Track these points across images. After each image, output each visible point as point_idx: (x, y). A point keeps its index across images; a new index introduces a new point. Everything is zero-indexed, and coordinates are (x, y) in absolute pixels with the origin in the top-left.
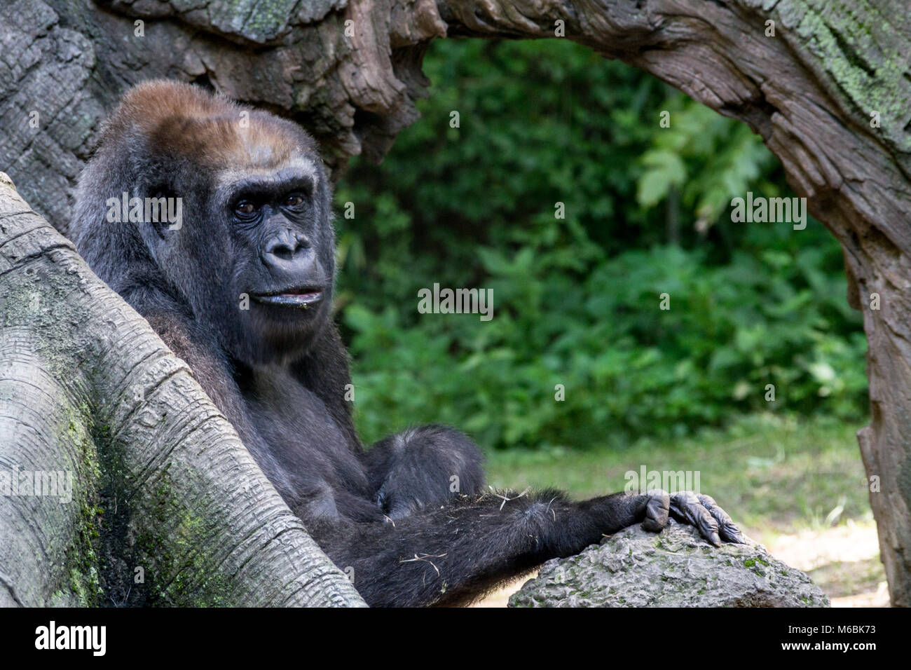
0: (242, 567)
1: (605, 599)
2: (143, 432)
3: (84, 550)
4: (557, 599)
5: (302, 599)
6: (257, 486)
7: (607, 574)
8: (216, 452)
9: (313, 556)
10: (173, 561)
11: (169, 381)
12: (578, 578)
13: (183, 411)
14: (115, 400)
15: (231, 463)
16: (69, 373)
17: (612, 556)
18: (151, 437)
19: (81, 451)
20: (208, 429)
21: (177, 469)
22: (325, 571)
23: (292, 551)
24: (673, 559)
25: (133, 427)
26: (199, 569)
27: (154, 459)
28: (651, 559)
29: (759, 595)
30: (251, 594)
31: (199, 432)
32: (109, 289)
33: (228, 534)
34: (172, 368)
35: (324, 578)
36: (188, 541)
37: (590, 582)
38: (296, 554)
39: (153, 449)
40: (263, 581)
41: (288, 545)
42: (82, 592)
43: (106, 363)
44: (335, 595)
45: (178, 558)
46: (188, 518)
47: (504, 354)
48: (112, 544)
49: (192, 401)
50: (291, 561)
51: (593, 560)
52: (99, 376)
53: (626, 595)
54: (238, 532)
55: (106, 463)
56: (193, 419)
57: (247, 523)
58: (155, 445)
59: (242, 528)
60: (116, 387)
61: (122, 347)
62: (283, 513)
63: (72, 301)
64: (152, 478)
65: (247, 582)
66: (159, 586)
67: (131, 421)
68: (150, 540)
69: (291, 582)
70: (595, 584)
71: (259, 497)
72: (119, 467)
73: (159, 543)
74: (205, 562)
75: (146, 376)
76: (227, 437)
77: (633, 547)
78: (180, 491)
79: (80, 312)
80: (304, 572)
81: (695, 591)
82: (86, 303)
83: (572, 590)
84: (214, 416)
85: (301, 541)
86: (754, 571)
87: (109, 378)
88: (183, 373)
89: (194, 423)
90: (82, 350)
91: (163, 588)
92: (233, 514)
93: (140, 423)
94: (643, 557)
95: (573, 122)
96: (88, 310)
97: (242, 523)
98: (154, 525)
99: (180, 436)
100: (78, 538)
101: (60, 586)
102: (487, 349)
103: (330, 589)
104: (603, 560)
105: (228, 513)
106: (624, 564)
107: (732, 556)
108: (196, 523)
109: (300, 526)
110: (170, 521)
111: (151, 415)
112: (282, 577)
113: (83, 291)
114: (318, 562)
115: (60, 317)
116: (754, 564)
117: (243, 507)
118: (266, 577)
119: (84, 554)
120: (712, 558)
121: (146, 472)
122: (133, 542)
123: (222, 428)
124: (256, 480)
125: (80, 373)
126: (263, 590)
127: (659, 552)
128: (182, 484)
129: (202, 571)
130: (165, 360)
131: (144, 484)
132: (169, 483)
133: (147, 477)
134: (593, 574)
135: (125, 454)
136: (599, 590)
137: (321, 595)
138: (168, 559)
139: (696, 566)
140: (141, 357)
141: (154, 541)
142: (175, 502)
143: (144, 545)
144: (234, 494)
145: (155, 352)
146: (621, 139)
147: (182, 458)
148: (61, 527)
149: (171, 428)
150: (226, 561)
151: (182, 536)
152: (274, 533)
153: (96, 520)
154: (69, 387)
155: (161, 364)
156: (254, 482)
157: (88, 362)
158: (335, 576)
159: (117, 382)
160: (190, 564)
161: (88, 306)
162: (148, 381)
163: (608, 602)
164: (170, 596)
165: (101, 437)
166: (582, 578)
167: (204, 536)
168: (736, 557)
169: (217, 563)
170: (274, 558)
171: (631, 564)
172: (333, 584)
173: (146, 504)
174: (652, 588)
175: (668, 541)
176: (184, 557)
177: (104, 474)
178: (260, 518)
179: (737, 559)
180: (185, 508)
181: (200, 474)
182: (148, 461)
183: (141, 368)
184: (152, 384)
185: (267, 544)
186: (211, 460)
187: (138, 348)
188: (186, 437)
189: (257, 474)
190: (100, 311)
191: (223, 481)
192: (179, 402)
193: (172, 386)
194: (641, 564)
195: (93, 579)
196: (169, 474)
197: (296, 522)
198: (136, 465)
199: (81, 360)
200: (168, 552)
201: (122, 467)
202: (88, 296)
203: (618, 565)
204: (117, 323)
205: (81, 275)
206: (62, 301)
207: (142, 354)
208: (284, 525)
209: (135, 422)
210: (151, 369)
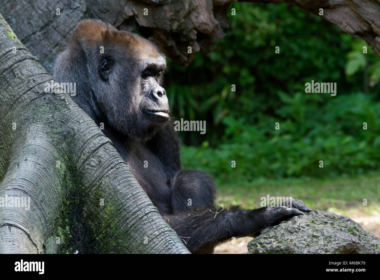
0: (131, 227)
1: (288, 244)
2: (91, 169)
3: (64, 219)
4: (268, 244)
5: (156, 242)
6: (138, 193)
7: (289, 234)
8: (121, 178)
9: (161, 223)
10: (102, 224)
11: (102, 147)
12: (277, 235)
13: (108, 160)
14: (79, 155)
15: (127, 183)
16: (60, 143)
17: (292, 226)
18: (94, 171)
19: (63, 176)
20: (118, 168)
21: (104, 185)
22: (166, 230)
23: (152, 221)
24: (318, 228)
25: (87, 167)
26: (113, 228)
27: (95, 180)
28: (308, 228)
29: (354, 244)
30: (134, 239)
31: (114, 169)
32: (78, 107)
33: (125, 213)
34: (104, 141)
35: (165, 233)
36: (108, 216)
37: (282, 237)
38: (154, 222)
39: (94, 176)
40: (140, 234)
41: (151, 219)
42: (62, 237)
43: (76, 139)
44: (170, 241)
45: (104, 223)
46: (109, 206)
48: (76, 217)
49: (112, 156)
50: (152, 225)
51: (284, 227)
52: (72, 144)
53: (296, 243)
54: (129, 212)
55: (75, 182)
56: (112, 163)
57: (134, 209)
58: (95, 175)
59: (131, 211)
60: (80, 149)
61: (82, 132)
62: (149, 205)
63: (62, 112)
64: (94, 188)
65: (133, 234)
66: (95, 235)
67: (86, 164)
68: (92, 215)
69: (151, 234)
70: (284, 238)
71: (139, 198)
72: (80, 184)
73: (96, 216)
74: (116, 225)
75: (93, 145)
77: (301, 222)
78: (105, 195)
79: (65, 117)
80: (157, 230)
81: (326, 242)
82: (68, 113)
83: (274, 240)
84: (121, 163)
85: (156, 217)
86: (352, 234)
87: (77, 145)
88: (108, 144)
89: (112, 165)
90: (65, 133)
91: (97, 236)
92: (128, 205)
93: (89, 165)
94: (305, 226)
95: (324, 39)
96: (69, 116)
97: (131, 208)
98: (94, 209)
99: (106, 171)
100: (61, 213)
101: (52, 234)
102: (281, 135)
103: (168, 238)
104: (288, 227)
105: (126, 204)
106: (296, 229)
107: (343, 227)
108: (112, 208)
109: (156, 210)
110: (101, 207)
111: (94, 161)
112: (148, 232)
113: (67, 108)
114: (163, 226)
115: (57, 119)
116: (352, 231)
117: (132, 202)
118: (141, 232)
119: (64, 221)
120: (335, 228)
121: (91, 186)
122: (85, 216)
123: (124, 167)
124: (138, 190)
125: (65, 143)
126: (139, 238)
127: (312, 225)
128: (106, 191)
129: (114, 229)
130: (101, 138)
131: (90, 191)
132: (101, 191)
133: (91, 188)
134: (283, 234)
135: (82, 178)
136: (285, 241)
137: (164, 240)
138: (100, 224)
139: (327, 231)
140: (90, 136)
141: (94, 216)
143: (90, 217)
144: (128, 196)
145: (96, 134)
146: (344, 46)
147: (107, 180)
148: (53, 209)
149: (102, 167)
150: (124, 225)
151: (106, 213)
152: (145, 213)
153: (70, 206)
154: (59, 149)
155: (99, 140)
156: (137, 191)
157: (68, 138)
158: (170, 232)
159: (80, 147)
160: (109, 226)
161: (69, 114)
162: (93, 147)
164: (100, 239)
165: (73, 170)
166: (279, 235)
167: (115, 214)
168: (345, 227)
169: (120, 226)
170: (144, 224)
171: (299, 229)
172: (169, 236)
173: (91, 200)
174: (308, 240)
175: (316, 220)
176: (106, 223)
178: (139, 207)
179: (345, 229)
180: (107, 202)
181: (114, 187)
182: (92, 181)
183: (90, 141)
184: (95, 148)
185: (142, 218)
186: (119, 181)
187: (89, 133)
188: (109, 171)
189: (139, 188)
190: (74, 116)
191: (124, 191)
192: (106, 156)
193: (103, 149)
194: (304, 229)
195: (67, 231)
196: (101, 187)
198: (87, 183)
199: (65, 137)
200: (100, 221)
201: (81, 184)
202: (69, 110)
203: (294, 230)
204: (81, 121)
205: (66, 101)
206: (58, 112)
208: (149, 210)
209: (87, 164)
210: (95, 142)
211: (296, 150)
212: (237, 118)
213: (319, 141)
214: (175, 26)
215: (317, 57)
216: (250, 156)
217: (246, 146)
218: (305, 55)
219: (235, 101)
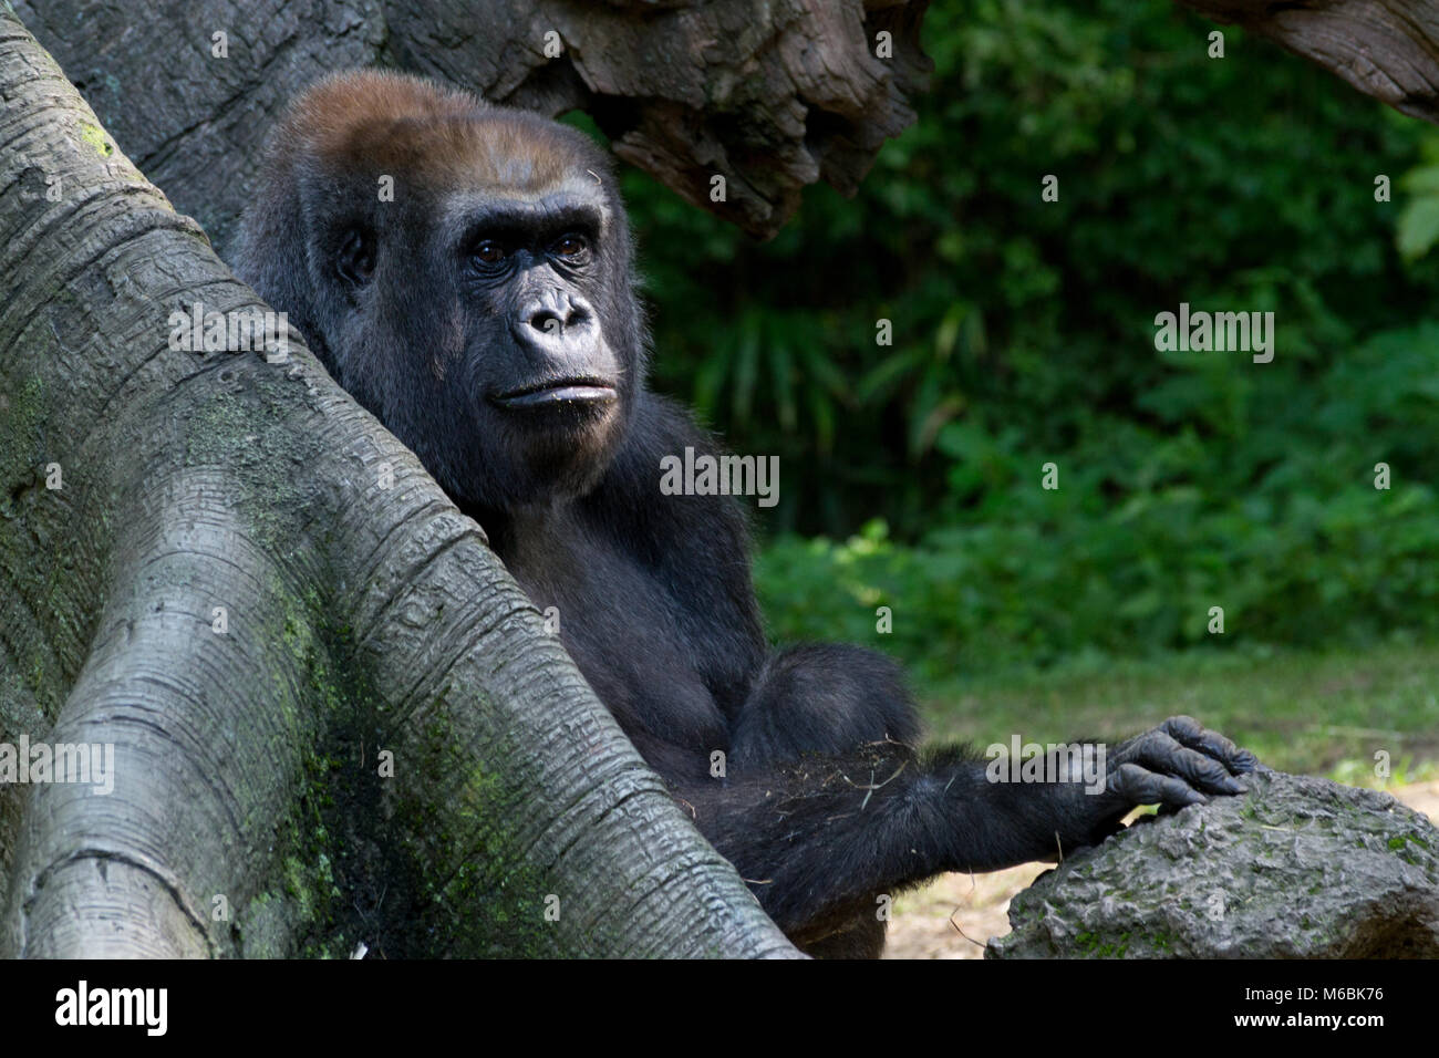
0: (563, 853)
1: (1160, 903)
2: (406, 636)
3: (308, 829)
4: (1085, 902)
5: (658, 905)
6: (588, 722)
7: (1165, 862)
8: (523, 666)
9: (678, 835)
10: (453, 844)
11: (448, 553)
12: (1119, 869)
13: (470, 601)
14: (361, 584)
15: (546, 686)
16: (287, 540)
17: (1173, 831)
18: (419, 644)
19: (304, 666)
20: (510, 629)
21: (459, 695)
22: (696, 859)
23: (644, 827)
24: (1271, 836)
25: (391, 628)
26: (494, 857)
27: (423, 678)
28: (1236, 837)
29: (1409, 896)
31: (495, 635)
33: (541, 800)
34: (454, 531)
35: (695, 870)
36: (478, 812)
37: (1137, 874)
38: (650, 832)
39: (422, 662)
40: (597, 876)
41: (638, 818)
42: (304, 895)
43: (347, 525)
44: (712, 899)
45: (461, 839)
46: (477, 774)
47: (1184, 496)
48: (357, 817)
49: (484, 585)
50: (642, 844)
51: (1143, 839)
52: (336, 545)
53: (1193, 896)
54: (556, 796)
55: (348, 687)
56: (486, 614)
57: (572, 782)
58: (425, 658)
59: (563, 790)
60: (364, 563)
61: (372, 499)
62: (630, 766)
63: (294, 424)
64: (420, 710)
65: (571, 877)
66: (431, 885)
68: (417, 810)
69: (642, 877)
70: (1145, 878)
71: (592, 740)
72: (366, 693)
73: (430, 815)
74: (505, 846)
75: (411, 546)
76: (541, 644)
77: (1207, 818)
78: (464, 732)
79: (307, 442)
80: (662, 862)
81: (1304, 889)
82: (315, 428)
83: (1109, 887)
84: (520, 610)
85: (658, 811)
86: (1403, 856)
87: (352, 548)
88: (471, 539)
90: (308, 504)
91: (439, 889)
92: (550, 769)
93: (401, 621)
94: (1224, 833)
96: (319, 439)
97: (564, 782)
98: (423, 787)
99: (464, 642)
100: (298, 807)
101: (267, 886)
102: (1157, 488)
103: (704, 888)
104: (1159, 839)
105: (542, 766)
106: (1192, 845)
107: (1368, 831)
108: (490, 782)
109: (659, 787)
110: (449, 780)
111: (417, 608)
112: (627, 870)
113: (311, 408)
114: (685, 845)
115: (274, 450)
116: (1404, 845)
117: (566, 757)
118: (602, 869)
119: (309, 833)
120: (1335, 835)
121: (411, 699)
122: (390, 813)
123: (534, 628)
124: (588, 713)
125: (306, 540)
126: (596, 891)
127: (1251, 826)
128: (468, 720)
129: (500, 860)
130: (443, 519)
131: (407, 719)
132: (447, 719)
133: (411, 708)
134: (1143, 862)
135: (376, 672)
137: (690, 899)
138: (445, 841)
139: (1307, 849)
140: (403, 514)
141: (423, 812)
142: (457, 748)
143: (408, 818)
144: (551, 736)
145: (426, 506)
146: (1395, 146)
147: (468, 676)
148: (266, 791)
149: (450, 628)
150: (539, 843)
151: (467, 803)
152: (615, 799)
153: (330, 778)
154: (287, 564)
155: (435, 526)
156: (584, 715)
157: (318, 522)
158: (713, 867)
159: (365, 555)
160: (479, 850)
161: (319, 432)
162: (413, 553)
163: (1164, 907)
164: (449, 900)
165: (339, 643)
166: (1125, 867)
167: (503, 803)
168: (1375, 833)
169: (524, 848)
170: (614, 840)
171: (1203, 845)
172: (710, 881)
173: (411, 753)
174: (1236, 885)
175: (1266, 808)
176: (470, 837)
177: (343, 703)
178: (593, 774)
179: (1377, 837)
180: (472, 758)
181: (497, 703)
182: (414, 683)
183: (403, 532)
184: (419, 558)
185: (603, 816)
186: (515, 681)
187: (398, 499)
188: (474, 644)
189: (590, 702)
190: (339, 440)
191: (533, 715)
192: (464, 587)
193: (452, 560)
194: (1220, 845)
195: (322, 874)
196: (446, 703)
197: (652, 780)
198: (395, 689)
199: (307, 519)
200: (446, 830)
201: (372, 693)
202: (319, 416)
203: (1182, 847)
204: (365, 459)
205: (309, 382)
206: (278, 423)
207: (405, 510)
208: (632, 784)
209: (393, 619)
210: (420, 533)
211: (1216, 544)
212: (993, 429)
213: (1304, 506)
214: (723, 90)
215: (1295, 189)
216: (1045, 571)
217: (1026, 533)
218: (1247, 184)
219: (987, 364)
